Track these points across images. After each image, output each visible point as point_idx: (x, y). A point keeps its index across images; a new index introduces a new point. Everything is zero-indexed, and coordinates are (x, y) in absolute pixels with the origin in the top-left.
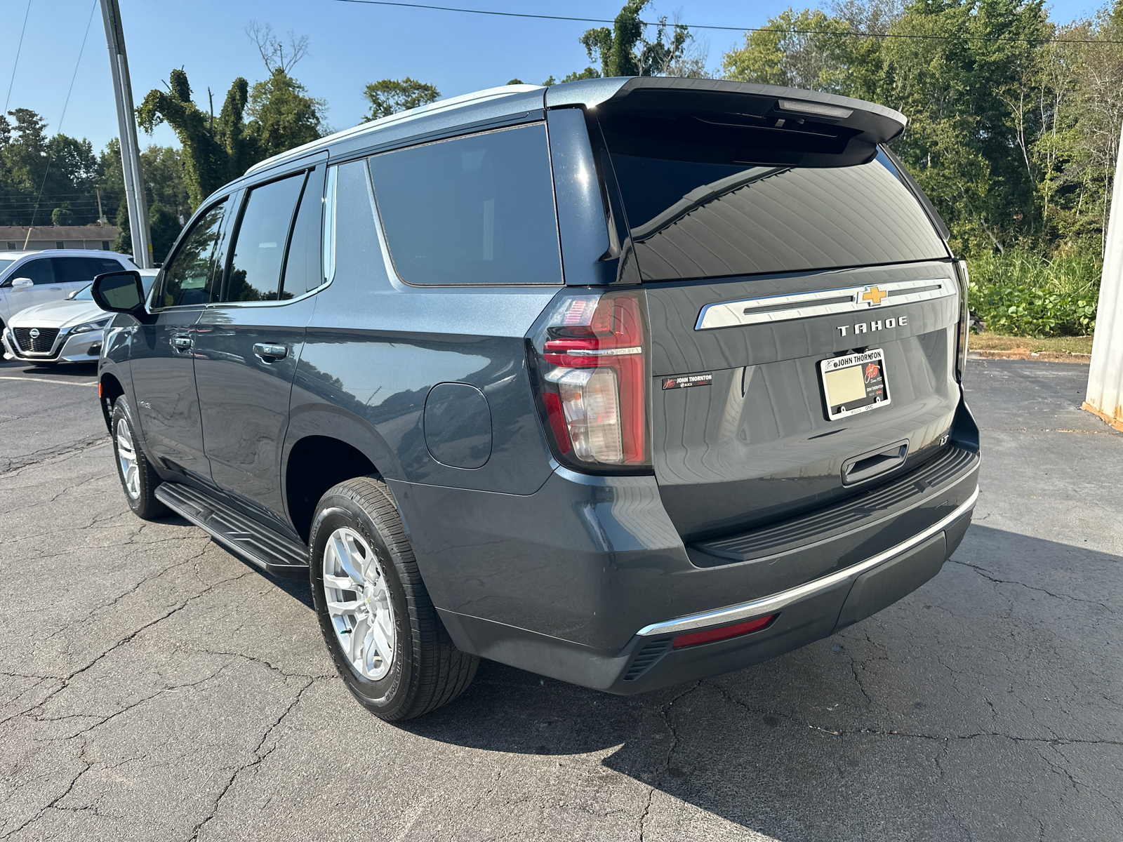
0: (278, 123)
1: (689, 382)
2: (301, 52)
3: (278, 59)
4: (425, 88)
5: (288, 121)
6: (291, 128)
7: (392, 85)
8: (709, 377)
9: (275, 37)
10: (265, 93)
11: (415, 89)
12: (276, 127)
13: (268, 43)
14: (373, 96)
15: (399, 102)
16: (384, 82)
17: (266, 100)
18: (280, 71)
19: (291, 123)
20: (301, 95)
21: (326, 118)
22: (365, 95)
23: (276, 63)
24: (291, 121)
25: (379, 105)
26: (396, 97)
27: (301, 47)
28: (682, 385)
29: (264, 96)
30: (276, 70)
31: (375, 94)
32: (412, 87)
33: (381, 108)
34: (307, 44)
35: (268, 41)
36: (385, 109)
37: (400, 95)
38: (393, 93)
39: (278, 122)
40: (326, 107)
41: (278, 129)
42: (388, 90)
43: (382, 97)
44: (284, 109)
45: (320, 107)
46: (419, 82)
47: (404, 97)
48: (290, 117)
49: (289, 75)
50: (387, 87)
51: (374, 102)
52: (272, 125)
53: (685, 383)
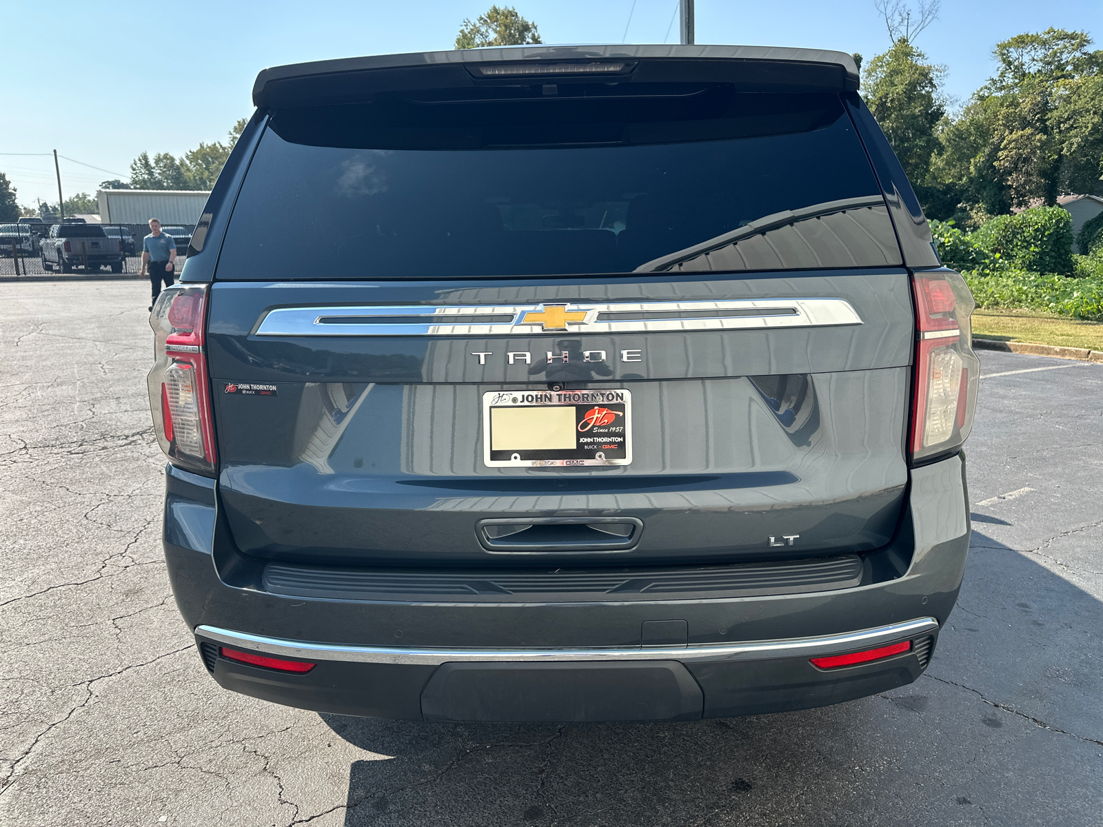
0: (886, 96)
1: (251, 390)
2: (930, 17)
3: (903, 29)
4: (1073, 37)
5: (897, 93)
6: (899, 100)
7: (1029, 39)
8: (274, 388)
9: (904, 6)
10: (882, 66)
11: (1059, 39)
12: (884, 100)
13: (897, 13)
14: (1004, 54)
15: (1035, 58)
16: (1019, 37)
17: (881, 74)
18: (904, 41)
19: (900, 95)
20: (920, 63)
21: (943, 85)
22: (994, 55)
23: (902, 32)
24: (900, 93)
25: (1010, 63)
26: (1033, 53)
27: (930, 13)
28: (244, 392)
29: (880, 69)
30: (899, 41)
31: (1006, 52)
32: (1054, 38)
33: (1012, 66)
34: (938, 8)
35: (897, 10)
36: (1016, 67)
37: (1038, 49)
38: (1029, 49)
39: (887, 94)
40: (946, 73)
41: (886, 102)
42: (1023, 45)
43: (1014, 54)
44: (897, 80)
45: (939, 74)
46: (1065, 31)
47: (1043, 51)
48: (900, 88)
49: (914, 44)
50: (1023, 42)
51: (1004, 61)
52: (881, 99)
53: (247, 390)
